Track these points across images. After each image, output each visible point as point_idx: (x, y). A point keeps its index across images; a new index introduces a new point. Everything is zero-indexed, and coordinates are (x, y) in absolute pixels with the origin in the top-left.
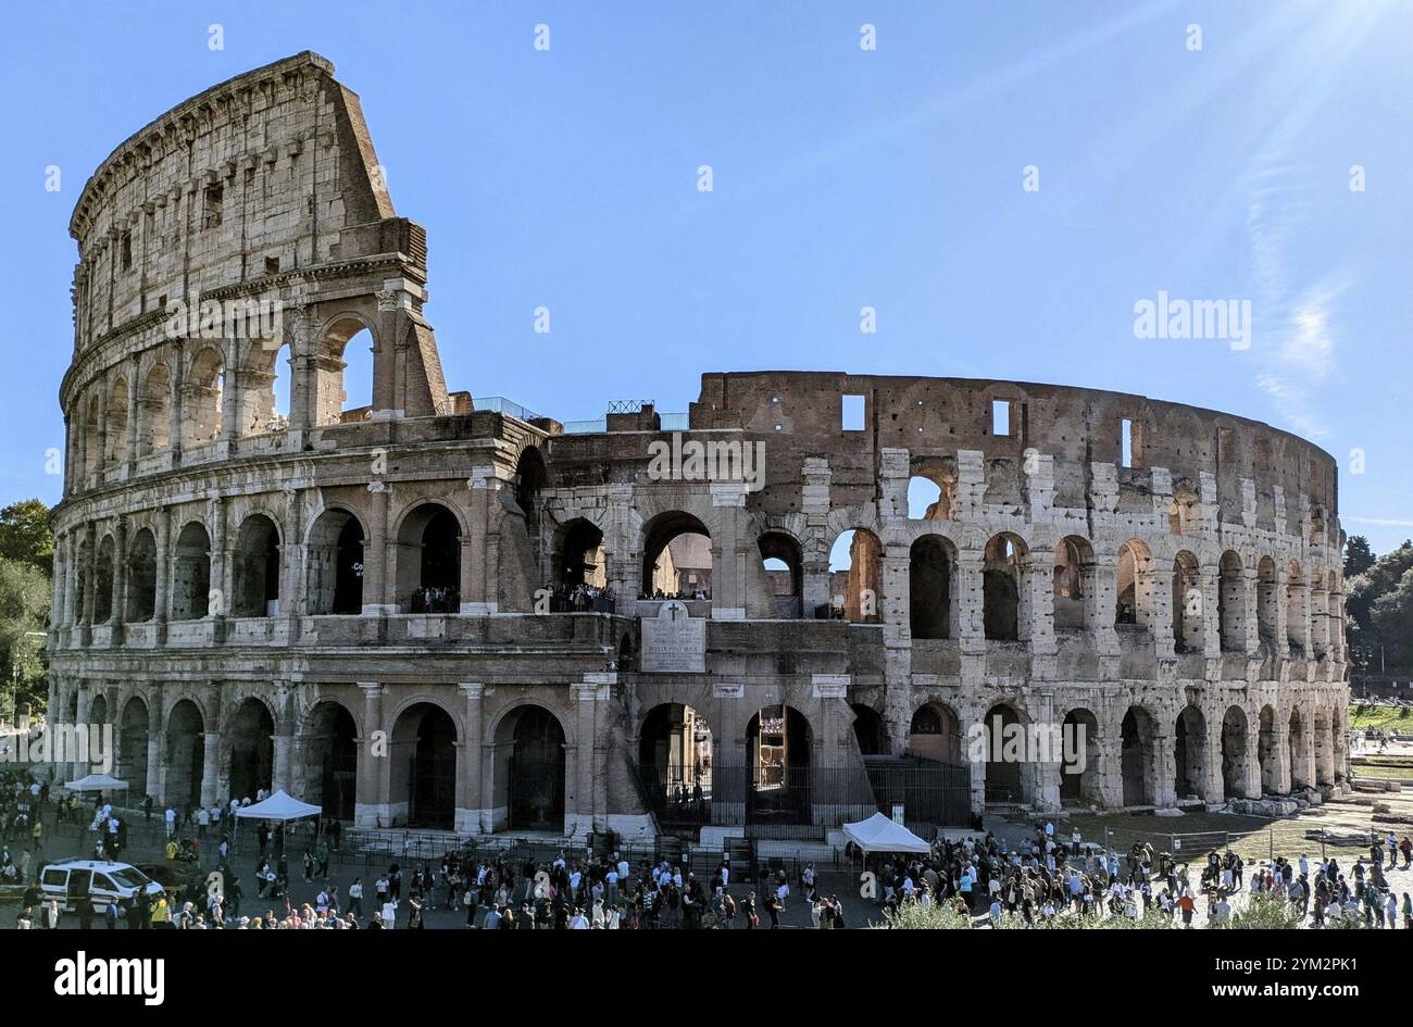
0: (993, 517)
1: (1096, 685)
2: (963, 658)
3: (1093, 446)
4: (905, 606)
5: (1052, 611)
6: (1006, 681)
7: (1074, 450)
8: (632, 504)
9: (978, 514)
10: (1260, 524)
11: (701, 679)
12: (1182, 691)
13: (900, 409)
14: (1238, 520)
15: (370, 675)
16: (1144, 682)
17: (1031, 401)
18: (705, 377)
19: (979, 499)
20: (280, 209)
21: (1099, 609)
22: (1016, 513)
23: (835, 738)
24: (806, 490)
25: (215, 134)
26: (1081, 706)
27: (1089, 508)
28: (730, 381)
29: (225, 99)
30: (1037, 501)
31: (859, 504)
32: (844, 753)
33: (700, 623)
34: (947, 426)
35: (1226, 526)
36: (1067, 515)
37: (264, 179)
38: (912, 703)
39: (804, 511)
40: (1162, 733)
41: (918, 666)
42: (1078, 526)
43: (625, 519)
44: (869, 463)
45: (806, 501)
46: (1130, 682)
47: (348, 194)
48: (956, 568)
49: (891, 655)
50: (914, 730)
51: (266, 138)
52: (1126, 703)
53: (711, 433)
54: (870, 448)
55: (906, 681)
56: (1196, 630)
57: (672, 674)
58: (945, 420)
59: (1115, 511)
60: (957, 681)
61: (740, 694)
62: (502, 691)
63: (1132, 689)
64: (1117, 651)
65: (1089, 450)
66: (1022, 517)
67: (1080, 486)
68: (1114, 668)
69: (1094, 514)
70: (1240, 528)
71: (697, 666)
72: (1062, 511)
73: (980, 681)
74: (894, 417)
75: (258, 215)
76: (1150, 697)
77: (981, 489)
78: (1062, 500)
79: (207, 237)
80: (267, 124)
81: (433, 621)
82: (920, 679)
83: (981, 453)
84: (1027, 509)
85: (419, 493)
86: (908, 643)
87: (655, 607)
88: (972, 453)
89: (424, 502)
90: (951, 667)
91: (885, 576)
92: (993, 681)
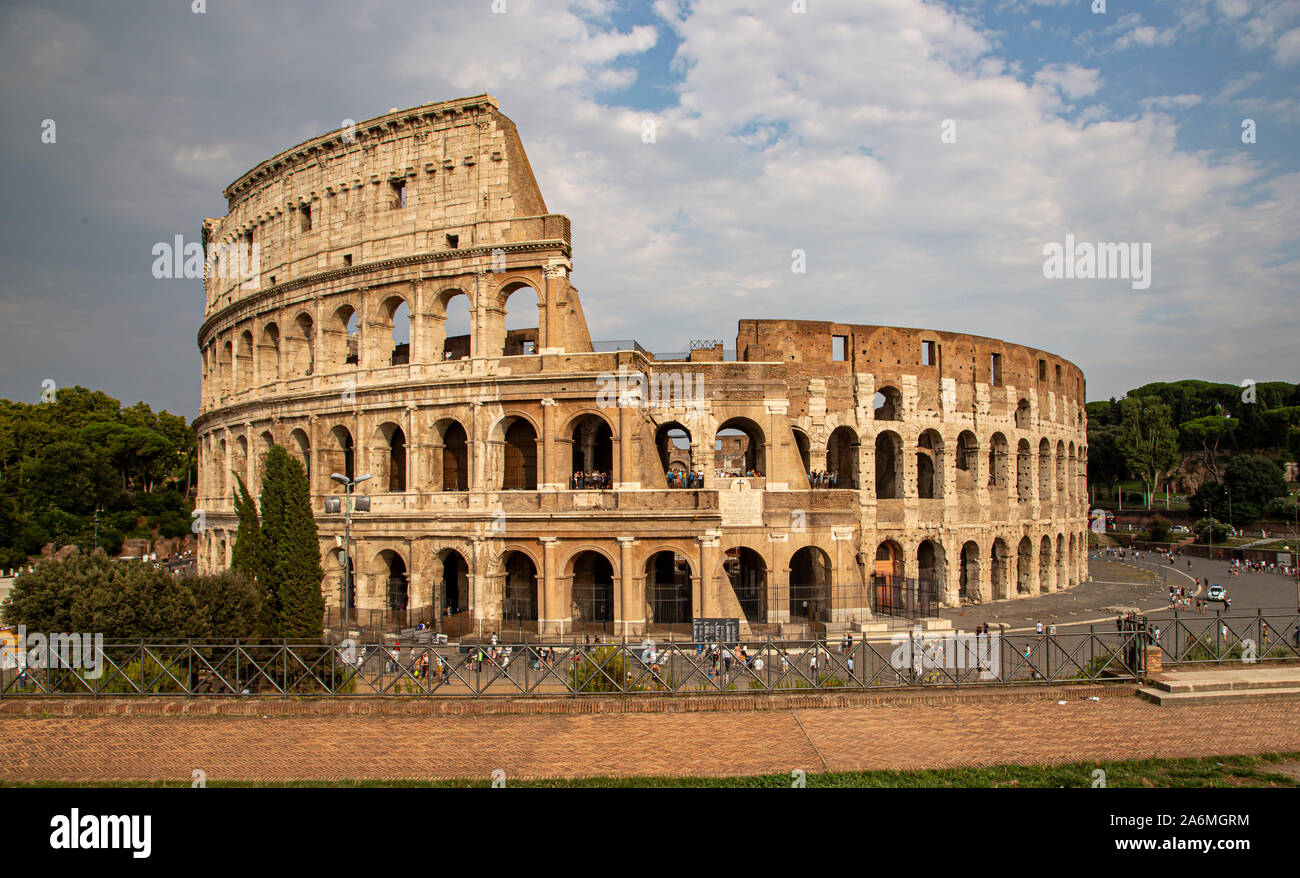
0: (922, 419)
1: (979, 525)
2: (906, 511)
3: (977, 373)
4: (872, 478)
5: (954, 479)
6: (930, 525)
7: (966, 376)
8: (711, 412)
9: (914, 417)
10: (1057, 421)
11: (759, 530)
12: (1021, 527)
13: (867, 347)
14: (1047, 419)
15: (549, 533)
16: (1002, 523)
17: (943, 344)
18: (741, 322)
19: (914, 407)
20: (458, 201)
21: (980, 477)
22: (935, 416)
23: (845, 566)
24: (812, 401)
25: (398, 142)
26: (971, 539)
27: (974, 412)
28: (760, 325)
29: (412, 120)
30: (946, 409)
31: (844, 410)
32: (851, 576)
33: (759, 493)
34: (895, 360)
35: (1042, 422)
36: (964, 417)
37: (444, 179)
38: (877, 541)
39: (810, 414)
40: (1010, 554)
41: (879, 517)
42: (968, 425)
43: (706, 422)
44: (850, 383)
45: (812, 408)
46: (995, 523)
47: (516, 195)
48: (901, 452)
49: (864, 510)
50: (878, 558)
51: (445, 150)
52: (994, 535)
53: (763, 365)
54: (850, 373)
55: (873, 527)
56: (1027, 488)
57: (742, 528)
58: (894, 355)
59: (988, 413)
60: (902, 526)
61: (785, 539)
62: (645, 541)
63: (997, 527)
64: (989, 503)
65: (974, 375)
66: (938, 419)
67: (970, 398)
68: (988, 515)
69: (977, 416)
70: (1048, 423)
71: (759, 522)
72: (960, 414)
73: (915, 525)
74: (864, 352)
75: (438, 204)
76: (1005, 532)
77: (916, 401)
78: (960, 407)
79: (392, 216)
80: (446, 139)
81: (593, 495)
82: (881, 525)
83: (915, 377)
84: (942, 413)
85: (579, 407)
86: (874, 502)
87: (728, 483)
88: (910, 377)
89: (583, 412)
90: (898, 517)
91: (860, 458)
92: (923, 525)
